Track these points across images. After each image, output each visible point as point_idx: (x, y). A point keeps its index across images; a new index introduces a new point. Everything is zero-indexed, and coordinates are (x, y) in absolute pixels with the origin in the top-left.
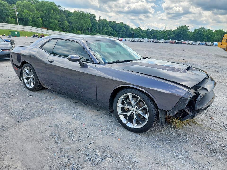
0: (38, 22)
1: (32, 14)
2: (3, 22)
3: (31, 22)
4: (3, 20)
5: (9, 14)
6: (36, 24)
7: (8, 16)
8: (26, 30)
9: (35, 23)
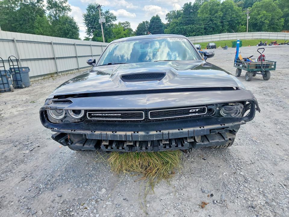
0: (277, 25)
1: (270, 14)
2: (232, 32)
3: (266, 25)
4: (233, 30)
5: (241, 20)
6: (273, 28)
7: (239, 23)
8: (255, 37)
9: (272, 26)
